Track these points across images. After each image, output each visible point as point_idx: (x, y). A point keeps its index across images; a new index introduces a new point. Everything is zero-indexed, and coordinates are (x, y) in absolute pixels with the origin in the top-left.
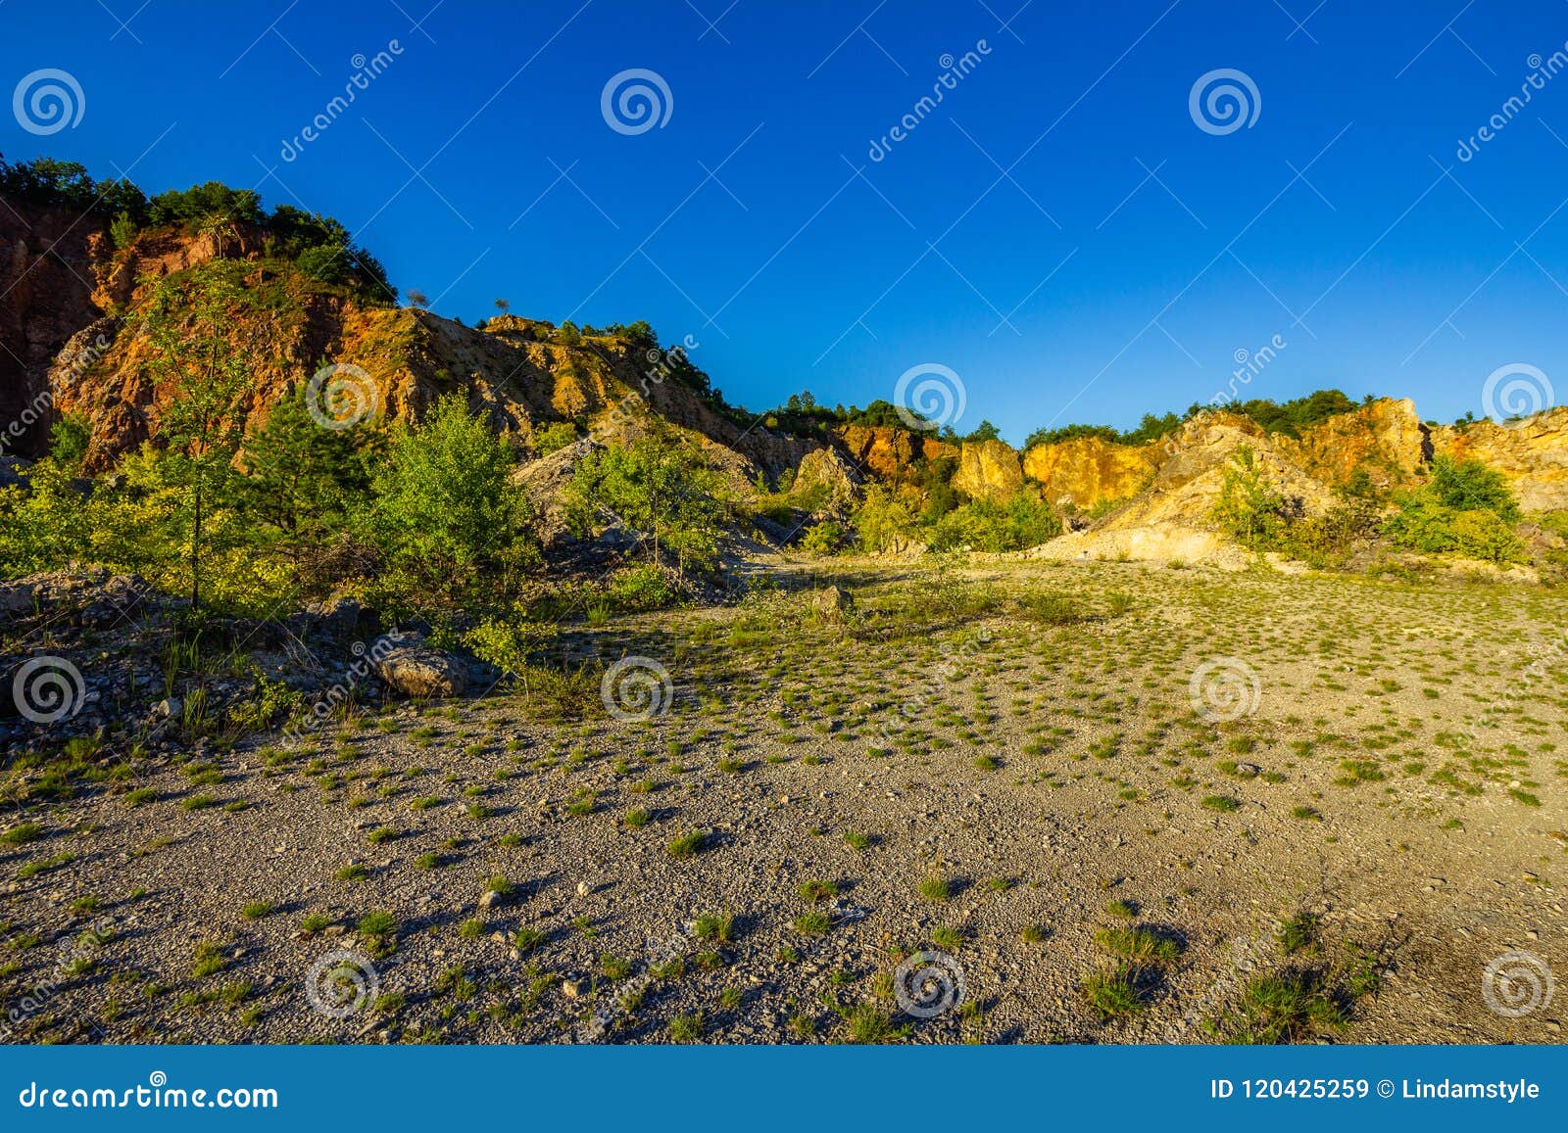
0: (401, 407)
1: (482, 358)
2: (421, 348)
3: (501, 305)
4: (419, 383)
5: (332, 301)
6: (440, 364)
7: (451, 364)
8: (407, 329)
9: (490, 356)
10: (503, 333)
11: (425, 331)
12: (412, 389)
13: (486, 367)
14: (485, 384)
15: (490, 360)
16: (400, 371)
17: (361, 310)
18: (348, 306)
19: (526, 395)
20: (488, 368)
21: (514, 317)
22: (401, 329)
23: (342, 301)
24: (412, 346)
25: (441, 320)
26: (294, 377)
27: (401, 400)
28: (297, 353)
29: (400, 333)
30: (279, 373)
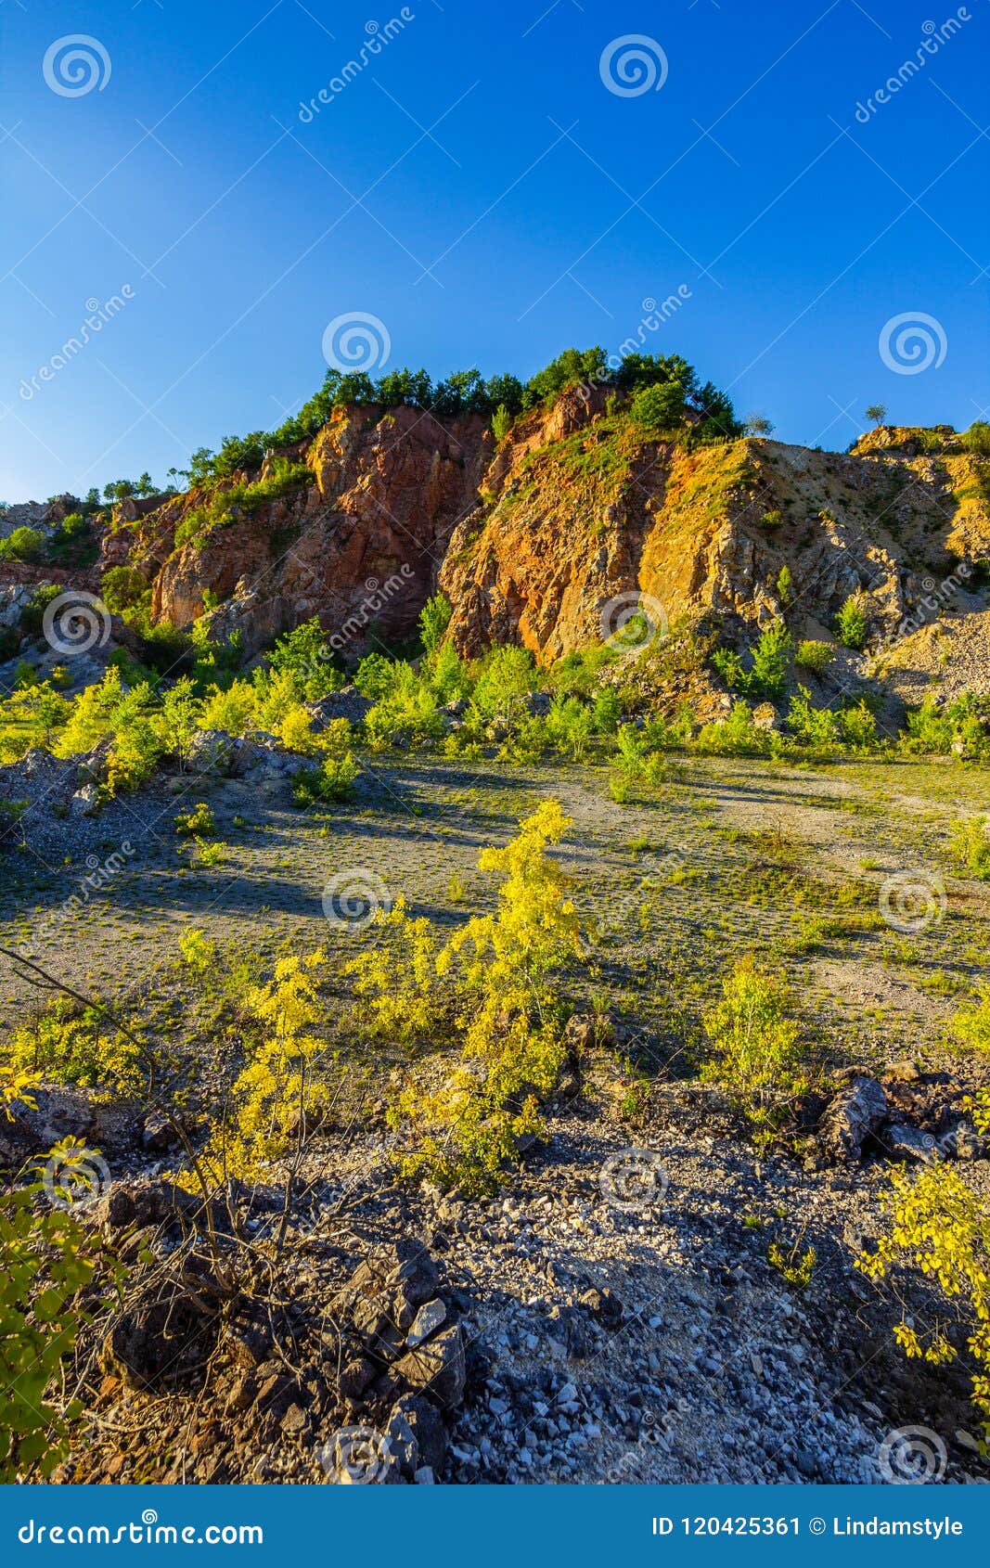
0: (712, 568)
1: (835, 489)
2: (749, 487)
3: (875, 414)
4: (736, 533)
5: (662, 449)
6: (771, 503)
7: (788, 502)
8: (735, 465)
9: (848, 486)
10: (874, 452)
11: (757, 464)
12: (726, 543)
13: (841, 502)
14: (831, 524)
15: (848, 492)
16: (716, 520)
17: (690, 453)
18: (677, 452)
19: (895, 535)
20: (844, 503)
21: (892, 428)
22: (728, 468)
23: (671, 446)
24: (737, 487)
25: (783, 446)
26: (607, 545)
27: (712, 559)
28: (614, 517)
29: (726, 472)
30: (594, 542)
